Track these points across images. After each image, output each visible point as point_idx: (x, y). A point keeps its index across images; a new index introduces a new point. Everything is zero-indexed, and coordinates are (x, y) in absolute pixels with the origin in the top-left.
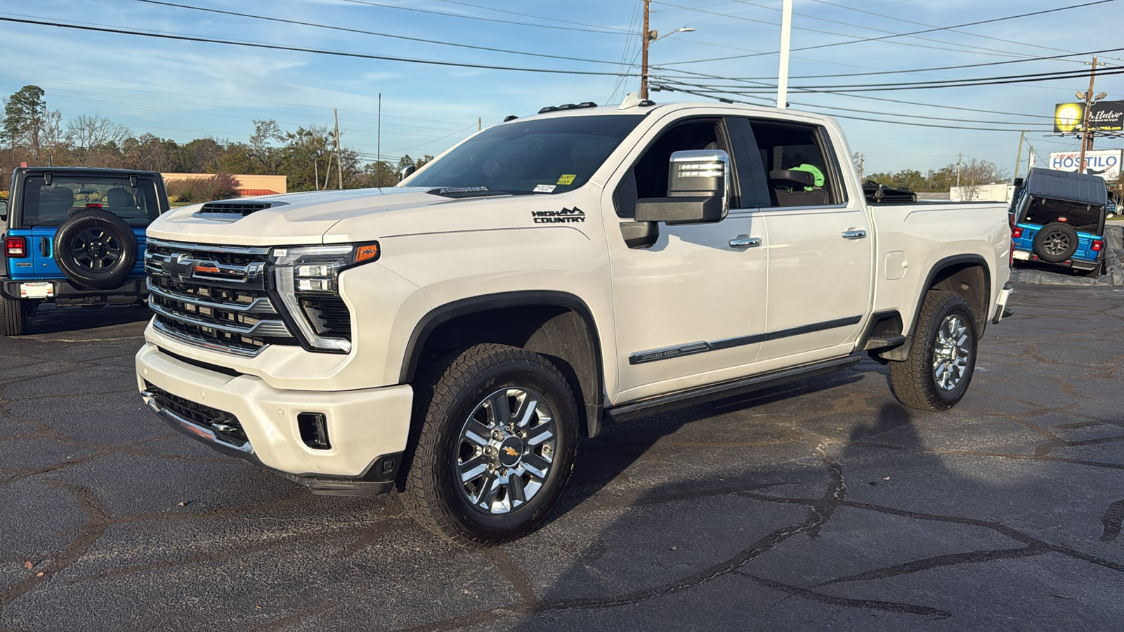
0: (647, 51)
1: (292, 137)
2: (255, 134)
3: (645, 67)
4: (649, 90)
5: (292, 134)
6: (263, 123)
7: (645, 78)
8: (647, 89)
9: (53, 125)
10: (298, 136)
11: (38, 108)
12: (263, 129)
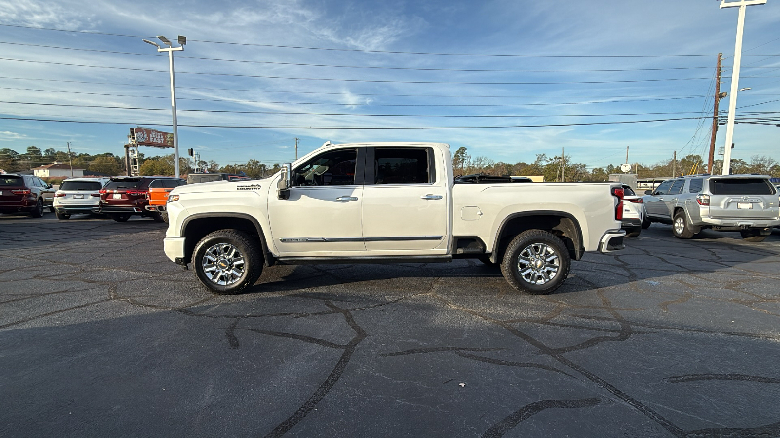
0: (718, 104)
1: (552, 160)
2: (536, 160)
3: (716, 113)
4: (718, 125)
5: (552, 158)
6: (540, 155)
7: (715, 118)
8: (717, 124)
9: (469, 160)
10: (554, 160)
11: (464, 155)
12: (541, 157)
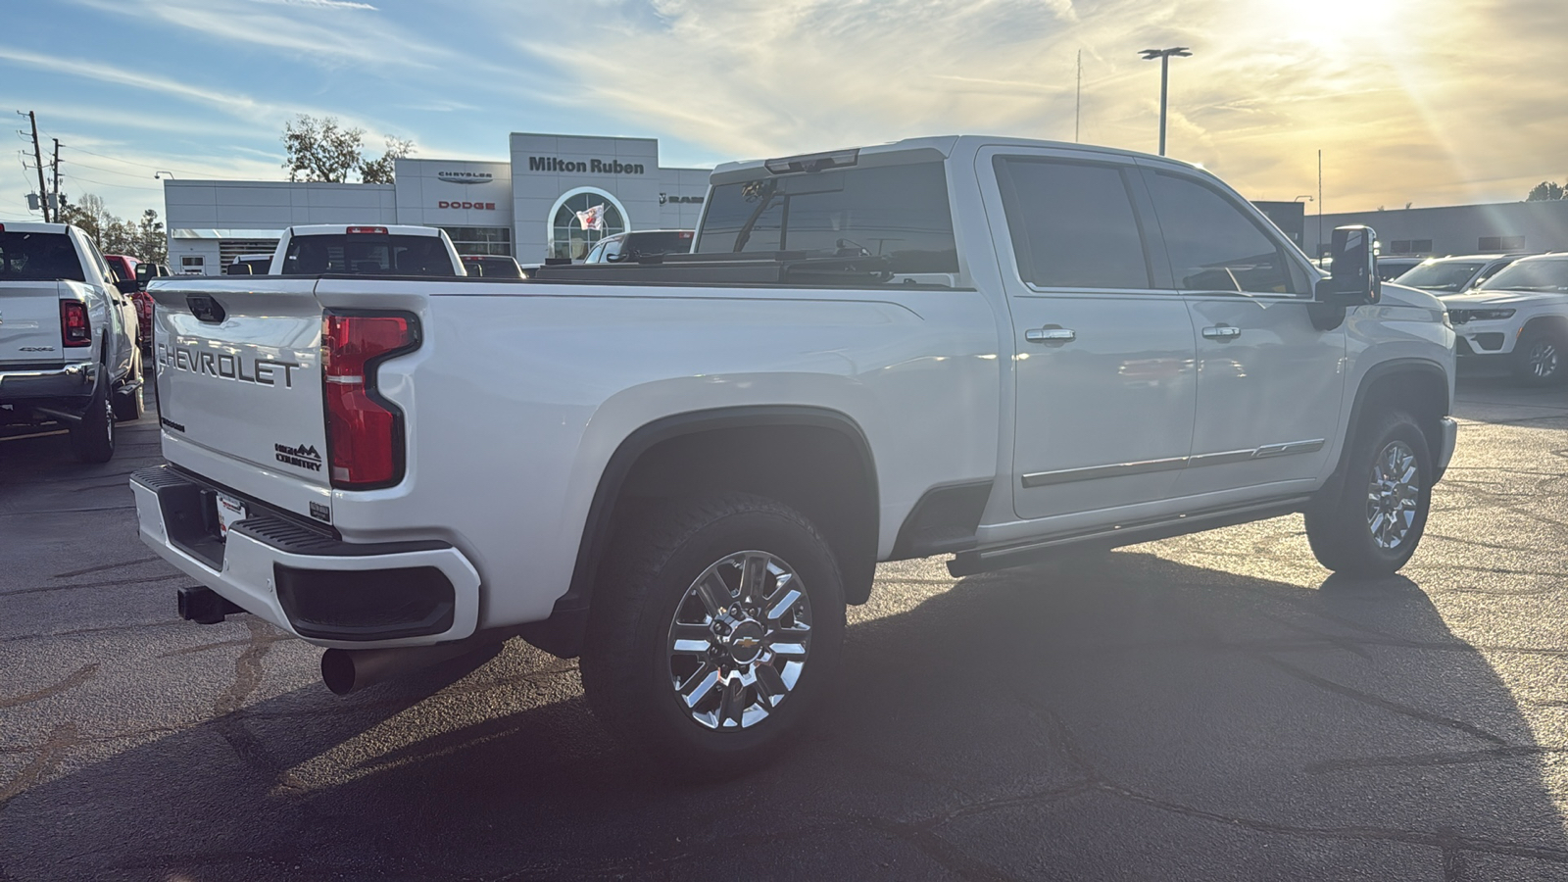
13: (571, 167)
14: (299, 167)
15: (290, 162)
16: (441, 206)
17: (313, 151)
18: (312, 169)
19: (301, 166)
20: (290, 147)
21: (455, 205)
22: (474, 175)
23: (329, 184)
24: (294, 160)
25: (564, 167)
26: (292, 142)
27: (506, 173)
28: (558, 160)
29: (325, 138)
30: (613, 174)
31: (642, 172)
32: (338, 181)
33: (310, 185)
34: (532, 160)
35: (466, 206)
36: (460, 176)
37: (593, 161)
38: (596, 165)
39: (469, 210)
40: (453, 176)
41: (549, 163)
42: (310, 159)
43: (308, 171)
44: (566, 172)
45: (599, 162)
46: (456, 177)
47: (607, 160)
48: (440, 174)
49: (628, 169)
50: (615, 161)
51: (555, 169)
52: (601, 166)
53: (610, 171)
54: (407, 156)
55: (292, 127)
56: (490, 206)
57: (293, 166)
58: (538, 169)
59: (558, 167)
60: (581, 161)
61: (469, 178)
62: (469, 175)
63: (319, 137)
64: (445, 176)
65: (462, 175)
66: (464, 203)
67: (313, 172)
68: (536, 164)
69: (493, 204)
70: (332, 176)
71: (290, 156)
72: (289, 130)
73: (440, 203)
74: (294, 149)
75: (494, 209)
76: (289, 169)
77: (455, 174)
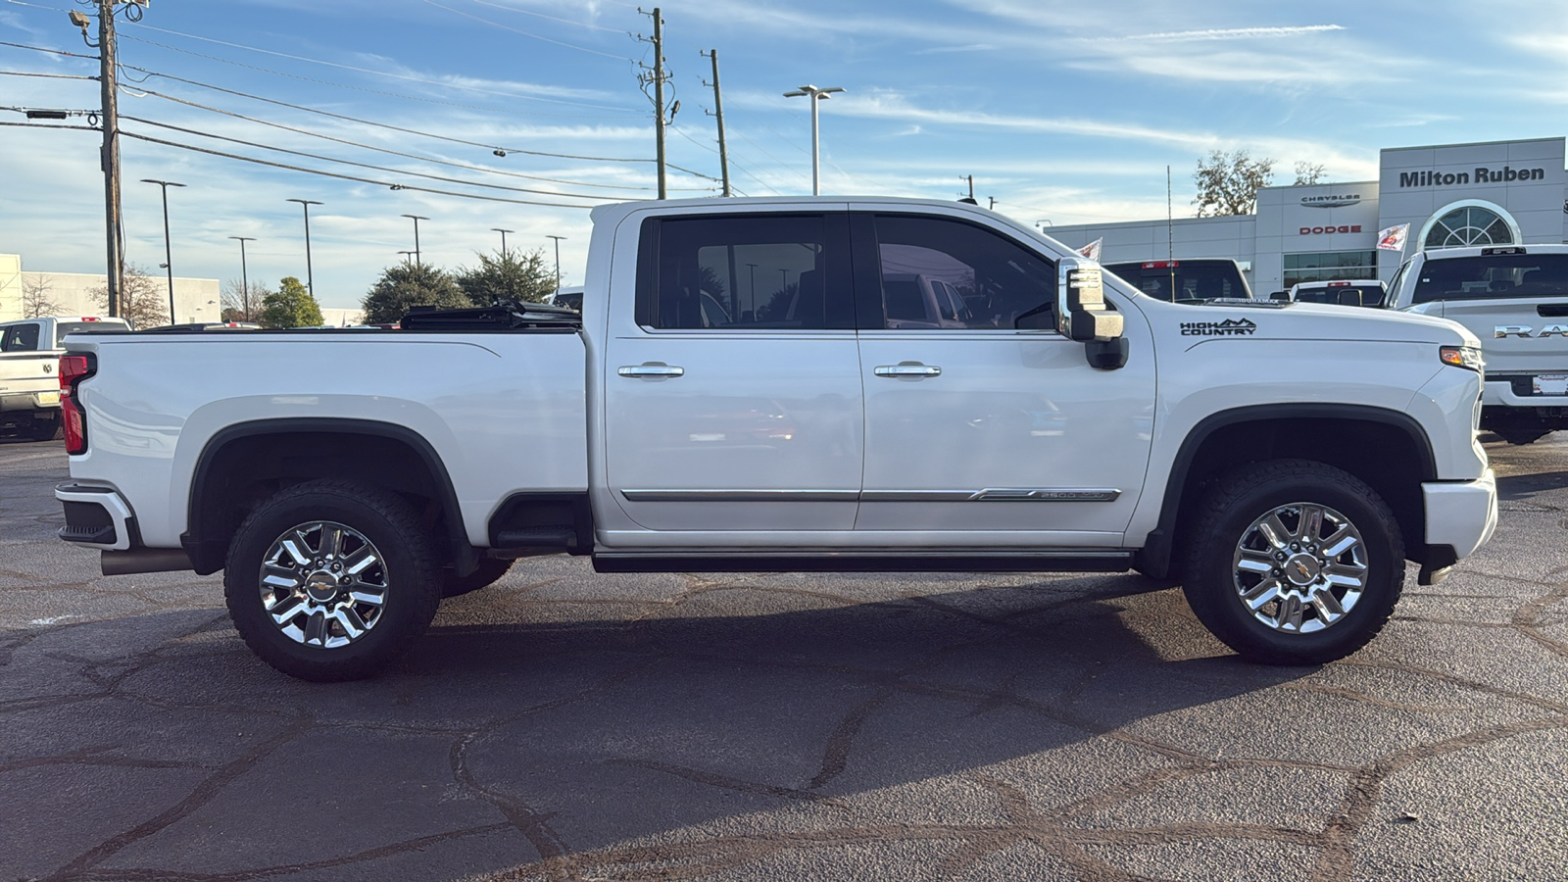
13: (1449, 179)
14: (1207, 202)
15: (1199, 197)
16: (1302, 233)
17: (1223, 185)
18: (1220, 203)
19: (1211, 201)
20: (1201, 184)
21: (1318, 231)
22: (1340, 198)
23: (1238, 216)
24: (1204, 195)
25: (1441, 180)
26: (1202, 179)
27: (1375, 193)
28: (1433, 174)
29: (1235, 171)
30: (1503, 183)
31: (1541, 177)
32: (1245, 212)
33: (1218, 218)
34: (1404, 176)
35: (1330, 230)
36: (1325, 200)
37: (1477, 170)
38: (1481, 174)
39: (1332, 235)
40: (1317, 201)
41: (1423, 178)
42: (1218, 193)
43: (1216, 205)
44: (1443, 186)
45: (1486, 170)
46: (1320, 201)
47: (1496, 168)
48: (1303, 200)
49: (1524, 175)
50: (1507, 168)
51: (1430, 183)
52: (1489, 175)
53: (1500, 179)
54: (1318, 181)
55: (1203, 164)
56: (1356, 229)
57: (1202, 201)
58: (1409, 185)
59: (1433, 180)
60: (1462, 172)
61: (1334, 201)
62: (1335, 198)
63: (1230, 171)
64: (1309, 202)
65: (1327, 198)
66: (1327, 228)
67: (1221, 206)
68: (1407, 180)
69: (1360, 227)
70: (1240, 208)
71: (1200, 192)
72: (1200, 166)
73: (1302, 229)
74: (1204, 186)
75: (1359, 231)
76: (1198, 205)
77: (1319, 199)
